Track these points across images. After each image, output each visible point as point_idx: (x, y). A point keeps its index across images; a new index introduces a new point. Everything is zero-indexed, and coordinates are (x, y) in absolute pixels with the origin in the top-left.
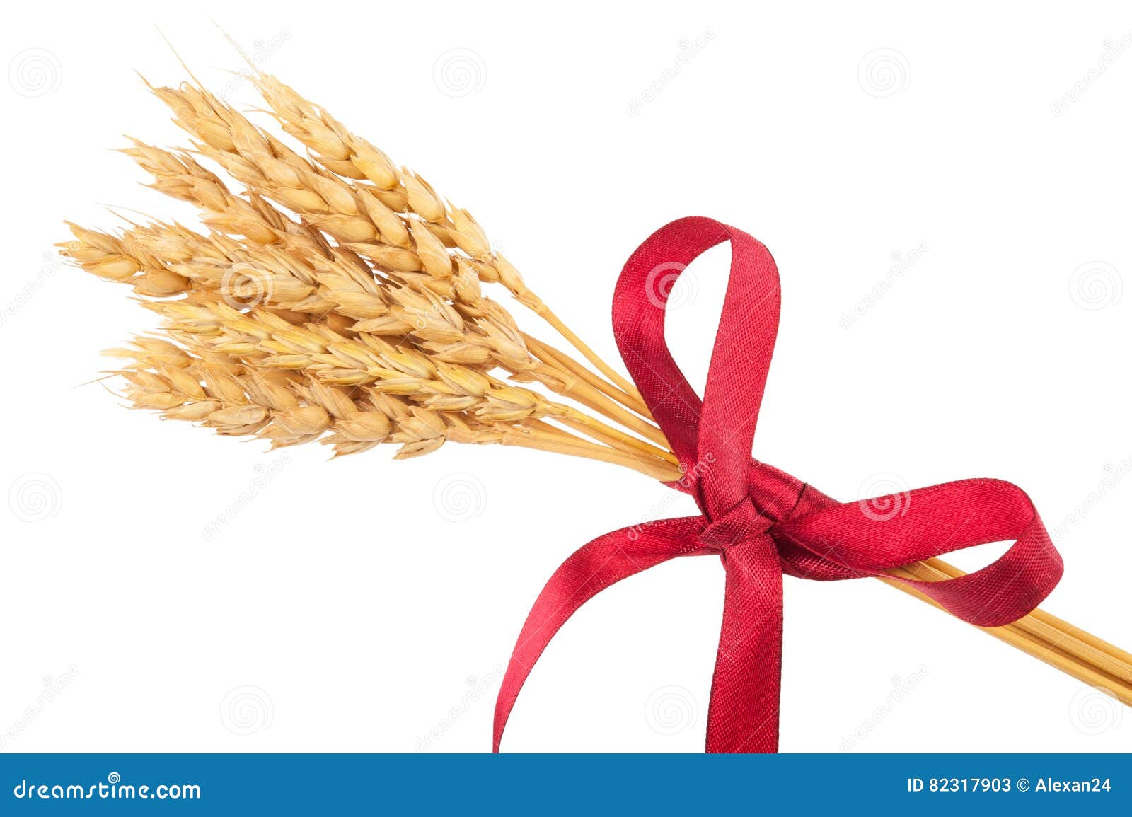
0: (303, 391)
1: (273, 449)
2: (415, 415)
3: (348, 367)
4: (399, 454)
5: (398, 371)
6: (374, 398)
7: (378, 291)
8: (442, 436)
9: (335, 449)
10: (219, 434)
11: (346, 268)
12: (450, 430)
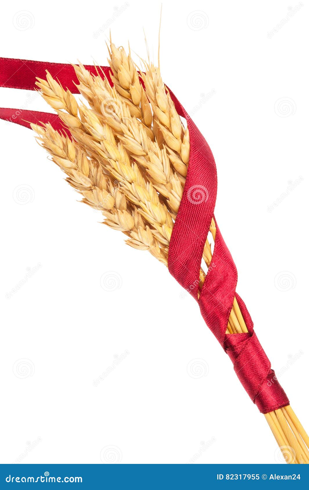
0: (112, 189)
1: (81, 201)
2: (147, 230)
3: (134, 194)
4: (128, 241)
5: (150, 211)
6: (135, 213)
7: (168, 174)
8: (149, 247)
9: (105, 220)
10: (66, 180)
11: (163, 156)
12: (152, 247)
